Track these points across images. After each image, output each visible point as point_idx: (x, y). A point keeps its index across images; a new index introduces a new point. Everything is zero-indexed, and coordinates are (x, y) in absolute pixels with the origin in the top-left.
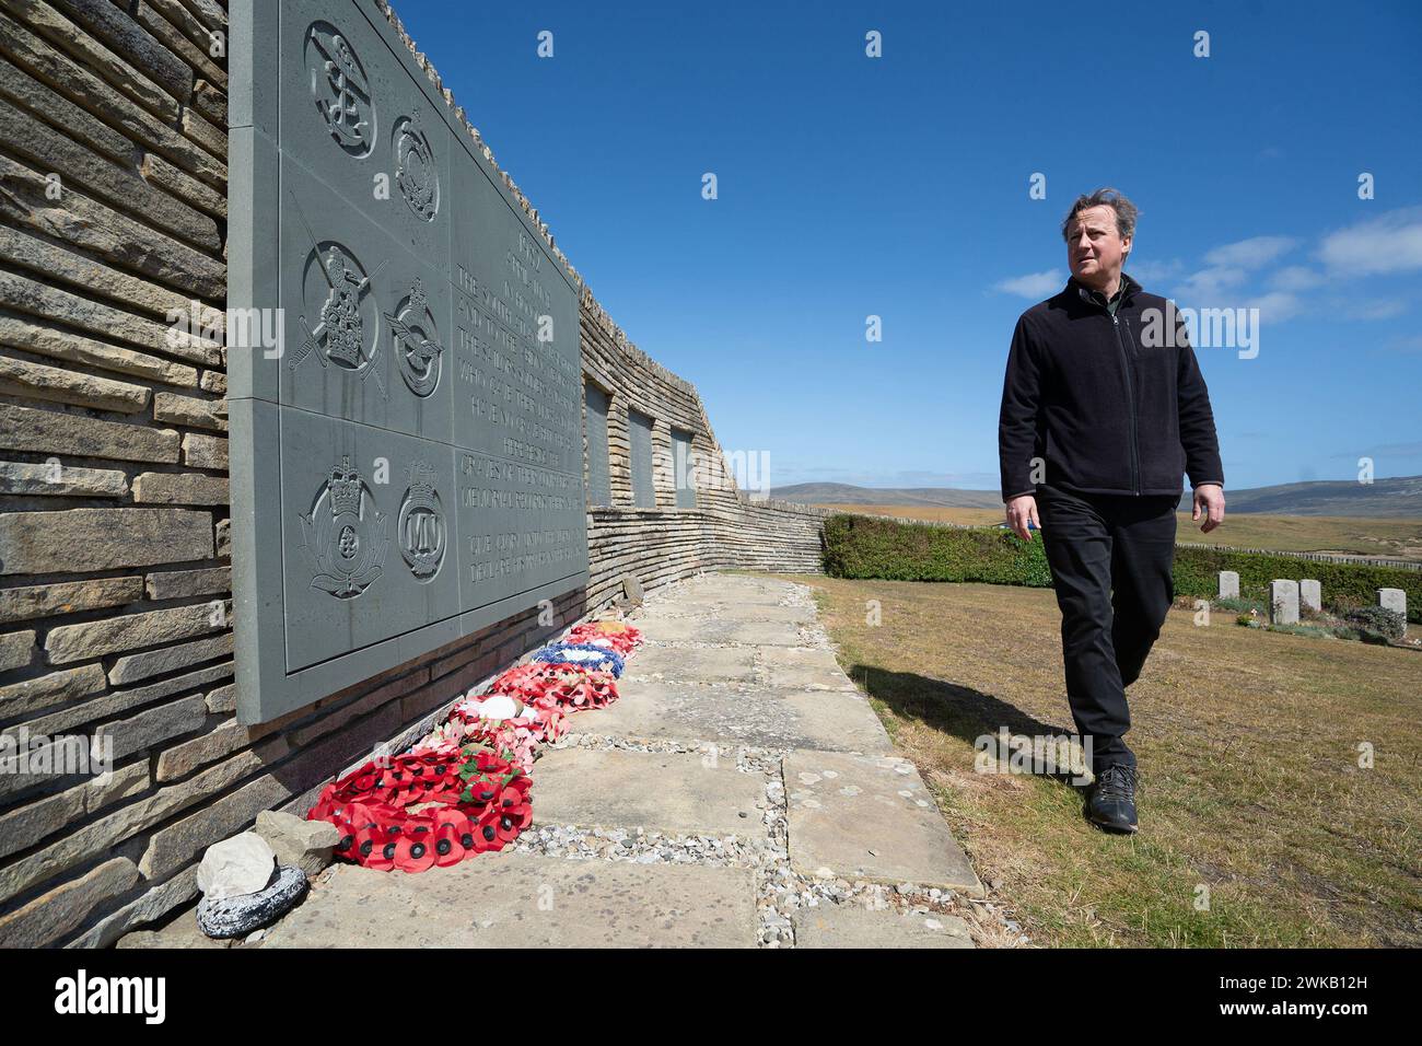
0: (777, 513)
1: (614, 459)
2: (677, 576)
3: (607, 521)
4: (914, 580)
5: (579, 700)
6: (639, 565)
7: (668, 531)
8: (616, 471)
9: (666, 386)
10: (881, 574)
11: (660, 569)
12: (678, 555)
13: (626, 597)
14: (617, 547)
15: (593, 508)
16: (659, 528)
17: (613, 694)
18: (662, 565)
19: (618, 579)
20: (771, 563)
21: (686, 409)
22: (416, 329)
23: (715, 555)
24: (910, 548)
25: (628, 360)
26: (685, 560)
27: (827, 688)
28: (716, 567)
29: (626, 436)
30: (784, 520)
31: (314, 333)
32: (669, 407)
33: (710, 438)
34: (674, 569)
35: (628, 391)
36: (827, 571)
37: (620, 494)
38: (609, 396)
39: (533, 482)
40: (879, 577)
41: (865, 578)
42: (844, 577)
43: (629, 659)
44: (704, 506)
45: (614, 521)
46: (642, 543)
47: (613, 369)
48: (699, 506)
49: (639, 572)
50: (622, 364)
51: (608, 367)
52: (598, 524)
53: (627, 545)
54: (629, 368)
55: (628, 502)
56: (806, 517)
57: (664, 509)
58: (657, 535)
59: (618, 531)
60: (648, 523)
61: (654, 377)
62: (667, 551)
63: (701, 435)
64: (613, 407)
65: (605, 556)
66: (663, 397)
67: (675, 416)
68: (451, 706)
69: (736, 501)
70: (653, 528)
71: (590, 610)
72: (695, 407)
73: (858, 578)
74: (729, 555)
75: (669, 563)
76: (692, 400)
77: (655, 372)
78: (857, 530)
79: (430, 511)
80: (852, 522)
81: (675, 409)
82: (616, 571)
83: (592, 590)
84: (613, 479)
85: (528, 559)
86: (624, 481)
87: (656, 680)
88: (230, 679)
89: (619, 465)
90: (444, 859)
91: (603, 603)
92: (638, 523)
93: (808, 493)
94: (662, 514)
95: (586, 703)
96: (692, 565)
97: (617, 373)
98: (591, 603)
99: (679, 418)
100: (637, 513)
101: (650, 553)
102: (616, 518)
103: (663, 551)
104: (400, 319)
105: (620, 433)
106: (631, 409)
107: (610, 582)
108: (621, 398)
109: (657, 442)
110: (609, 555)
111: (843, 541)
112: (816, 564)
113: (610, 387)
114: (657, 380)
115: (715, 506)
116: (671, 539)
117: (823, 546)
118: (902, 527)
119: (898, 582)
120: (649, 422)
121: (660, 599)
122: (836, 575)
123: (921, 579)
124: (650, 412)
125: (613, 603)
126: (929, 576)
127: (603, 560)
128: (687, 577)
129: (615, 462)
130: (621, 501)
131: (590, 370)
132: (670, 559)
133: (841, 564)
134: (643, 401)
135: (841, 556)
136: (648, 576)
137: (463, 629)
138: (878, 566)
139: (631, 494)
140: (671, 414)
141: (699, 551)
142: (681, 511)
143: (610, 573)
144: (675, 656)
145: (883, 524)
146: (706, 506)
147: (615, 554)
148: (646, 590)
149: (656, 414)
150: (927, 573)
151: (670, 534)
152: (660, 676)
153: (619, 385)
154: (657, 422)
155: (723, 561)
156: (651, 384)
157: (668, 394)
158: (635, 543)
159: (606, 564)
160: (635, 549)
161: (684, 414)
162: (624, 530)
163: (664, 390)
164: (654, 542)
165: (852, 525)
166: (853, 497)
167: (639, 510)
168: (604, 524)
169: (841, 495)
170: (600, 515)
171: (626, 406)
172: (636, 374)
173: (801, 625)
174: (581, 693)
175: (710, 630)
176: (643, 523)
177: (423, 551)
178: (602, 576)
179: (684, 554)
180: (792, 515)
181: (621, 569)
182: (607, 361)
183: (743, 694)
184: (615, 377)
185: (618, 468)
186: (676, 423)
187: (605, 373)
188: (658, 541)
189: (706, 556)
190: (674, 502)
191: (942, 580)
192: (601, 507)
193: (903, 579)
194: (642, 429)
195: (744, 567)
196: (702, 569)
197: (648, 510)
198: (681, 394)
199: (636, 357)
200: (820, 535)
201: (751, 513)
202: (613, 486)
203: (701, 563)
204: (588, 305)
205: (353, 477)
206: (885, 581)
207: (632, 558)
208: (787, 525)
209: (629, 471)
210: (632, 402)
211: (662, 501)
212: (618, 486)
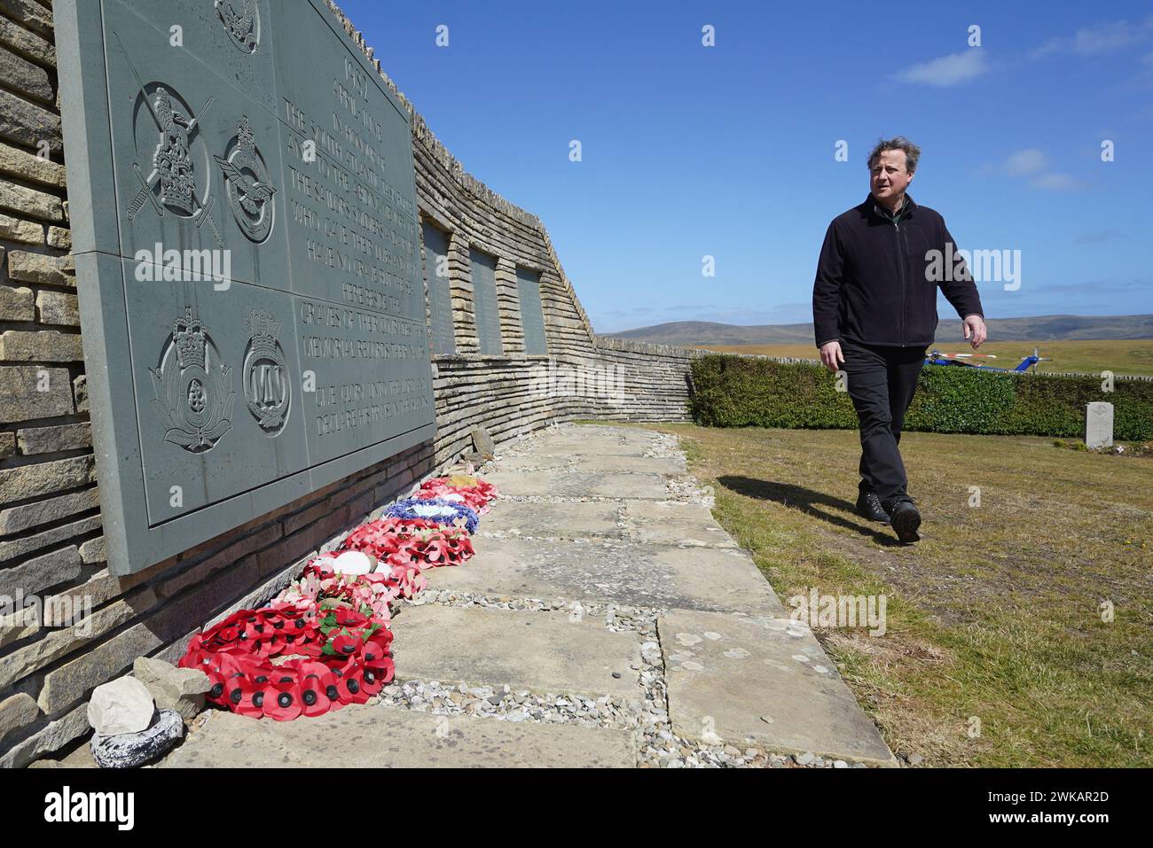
0: (636, 356)
1: (457, 303)
2: (529, 428)
3: (453, 370)
4: (798, 427)
5: (434, 556)
6: (487, 417)
7: (517, 379)
8: (460, 316)
9: (509, 220)
10: (759, 421)
11: (511, 420)
12: (530, 405)
13: (475, 450)
14: (464, 398)
15: (437, 357)
16: (508, 376)
17: (469, 550)
18: (512, 416)
19: (466, 432)
20: (632, 411)
21: (533, 245)
22: (247, 171)
23: (568, 404)
24: (793, 391)
25: (466, 194)
26: (537, 410)
27: (703, 544)
28: (571, 417)
29: (468, 277)
30: (645, 363)
31: (148, 180)
32: (513, 243)
33: (559, 276)
34: (525, 420)
35: (468, 229)
36: (695, 420)
37: (464, 340)
38: (449, 233)
39: (374, 329)
40: (755, 425)
41: (740, 426)
42: (715, 425)
43: (483, 515)
44: (555, 350)
45: (458, 370)
46: (490, 393)
47: (451, 205)
48: (550, 350)
49: (489, 423)
50: (460, 198)
51: (445, 202)
52: (443, 374)
53: (474, 396)
54: (468, 203)
55: (473, 349)
56: (672, 360)
57: (513, 356)
58: (506, 384)
59: (464, 380)
60: (495, 371)
61: (496, 210)
62: (517, 401)
63: (550, 273)
64: (453, 246)
65: (452, 408)
66: (506, 233)
67: (520, 253)
68: (305, 562)
69: (589, 344)
70: (501, 376)
71: (439, 464)
72: (541, 242)
73: (732, 426)
74: (584, 404)
75: (520, 414)
76: (538, 234)
77: (496, 206)
78: (729, 372)
79: (273, 363)
80: (723, 363)
81: (519, 246)
82: (464, 423)
83: (440, 444)
84: (456, 325)
85: (374, 410)
86: (469, 326)
87: (514, 536)
88: (98, 532)
89: (462, 309)
90: (310, 709)
91: (452, 457)
92: (484, 372)
93: (669, 334)
94: (510, 361)
95: (441, 559)
96: (545, 415)
97: (456, 209)
98: (440, 457)
99: (524, 255)
100: (483, 361)
101: (499, 404)
102: (461, 366)
103: (512, 401)
104: (230, 161)
105: (462, 275)
106: (472, 247)
107: (458, 435)
108: (461, 236)
109: (501, 282)
110: (456, 406)
111: (713, 385)
112: (683, 412)
113: (449, 225)
114: (498, 215)
115: (567, 351)
116: (521, 388)
117: (690, 391)
118: (783, 367)
119: (779, 430)
120: (492, 261)
121: (512, 453)
122: (706, 424)
123: (806, 426)
124: (493, 250)
125: (463, 457)
126: (817, 422)
127: (450, 411)
128: (539, 428)
129: (458, 306)
130: (466, 349)
131: (426, 207)
132: (521, 410)
133: (711, 411)
134: (484, 238)
135: (711, 401)
136: (498, 428)
137: (313, 483)
138: (755, 412)
139: (476, 340)
140: (516, 252)
141: (552, 401)
142: (530, 357)
143: (458, 426)
144: (531, 511)
145: (760, 364)
146: (558, 351)
147: (462, 405)
148: (497, 442)
149: (500, 252)
150: (813, 419)
151: (519, 382)
152: (517, 532)
153: (458, 222)
154: (501, 261)
155: (578, 410)
156: (493, 219)
157: (512, 229)
158: (483, 393)
159: (453, 416)
160: (483, 399)
161: (530, 250)
162: (471, 380)
163: (506, 225)
164: (503, 391)
165: (723, 367)
166: (722, 337)
167: (486, 357)
168: (449, 373)
169: (709, 334)
170: (446, 364)
171: (467, 245)
172: (476, 209)
173: (669, 477)
174: (436, 549)
175: (569, 483)
176: (490, 371)
177: (269, 404)
178: (450, 429)
179: (535, 404)
180: (654, 358)
181: (469, 421)
182: (444, 196)
183: (609, 550)
184: (454, 214)
185: (461, 313)
186: (521, 261)
187: (442, 209)
188: (507, 390)
189: (560, 405)
190: (523, 347)
191: (832, 427)
192: (445, 355)
193: (784, 426)
194: (485, 269)
195: (601, 417)
196: (556, 420)
197: (495, 358)
198: (526, 229)
199: (475, 190)
200: (687, 379)
201: (608, 358)
202: (456, 332)
203: (555, 413)
204: (420, 135)
205: (197, 329)
206: (763, 429)
207: (480, 409)
208: (651, 369)
209: (473, 315)
210: (473, 240)
211: (510, 347)
212: (462, 332)
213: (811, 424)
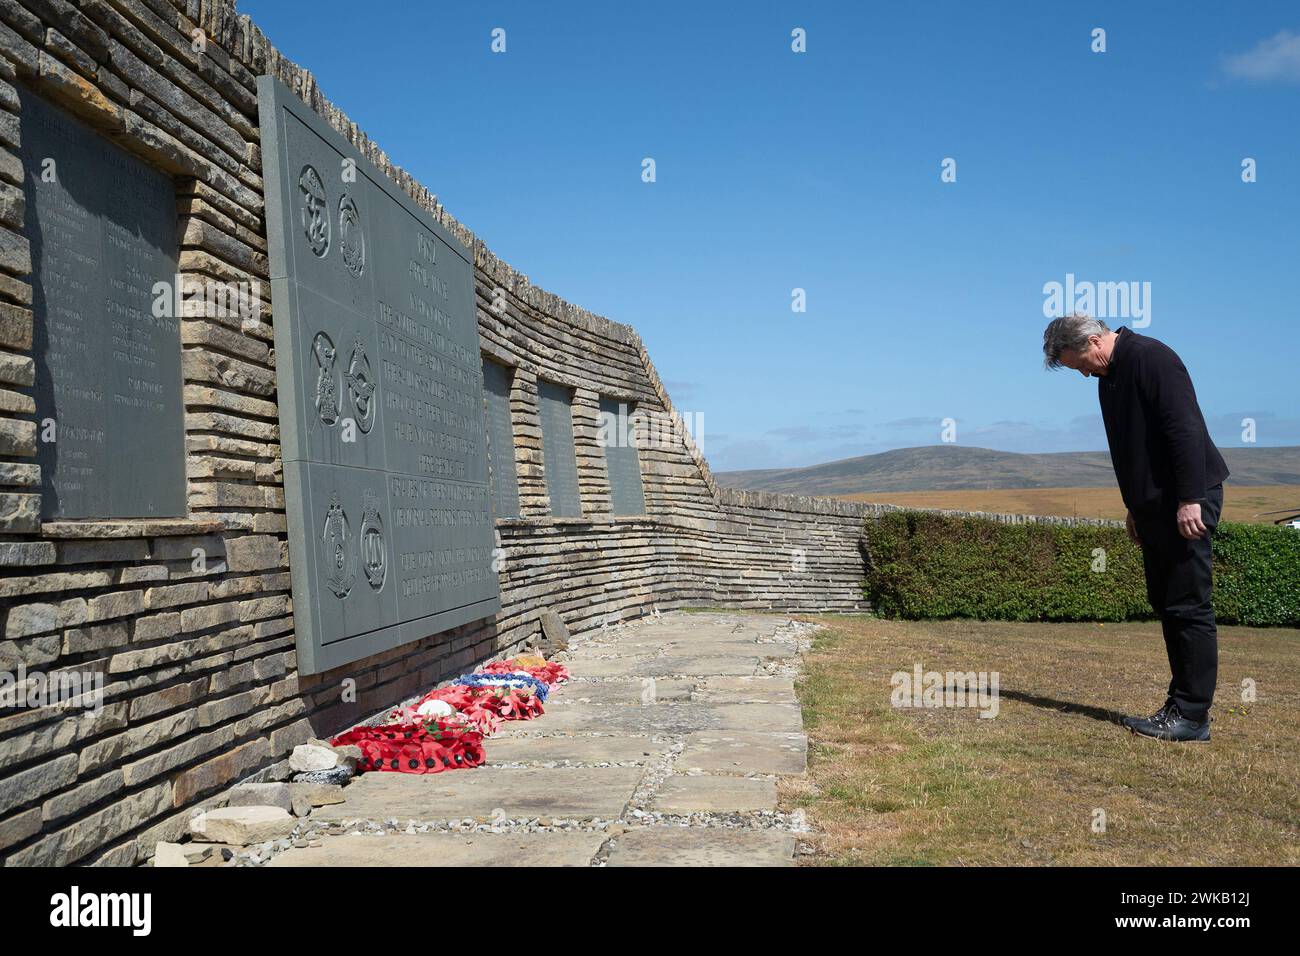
0: (782, 515)
1: (522, 454)
2: (618, 616)
3: (516, 538)
4: (1033, 619)
5: (506, 711)
6: (561, 598)
7: (601, 550)
8: (525, 469)
9: (589, 336)
10: (969, 610)
11: (592, 604)
12: (619, 585)
13: (544, 637)
14: (530, 572)
15: (499, 521)
16: (588, 545)
17: (538, 709)
18: (594, 599)
19: (533, 615)
20: (776, 596)
21: (624, 365)
22: (360, 376)
23: (676, 585)
24: (1021, 565)
25: (533, 313)
26: (630, 592)
28: (680, 603)
29: (536, 419)
30: (794, 526)
31: (316, 405)
32: (595, 367)
33: (662, 404)
34: (613, 606)
35: (535, 357)
36: (875, 608)
37: (531, 500)
38: (510, 369)
39: (443, 496)
40: (966, 616)
41: (941, 618)
42: (904, 617)
44: (656, 509)
45: (524, 537)
46: (564, 567)
47: (515, 333)
48: (648, 509)
49: (562, 606)
50: (526, 321)
51: (508, 332)
52: (506, 542)
53: (543, 570)
54: (537, 325)
55: (541, 510)
57: (595, 518)
58: (586, 555)
59: (530, 550)
60: (570, 538)
61: (572, 326)
62: (601, 578)
63: (648, 401)
64: (517, 383)
65: (516, 583)
66: (586, 355)
67: (605, 379)
69: (710, 500)
70: (579, 545)
71: (502, 649)
72: (636, 360)
73: (927, 618)
74: (700, 585)
75: (605, 596)
76: (632, 350)
77: (572, 320)
78: (920, 537)
79: (376, 531)
80: (912, 522)
81: (605, 369)
82: (530, 604)
83: (503, 625)
84: (520, 481)
85: (444, 578)
86: (536, 482)
87: (583, 703)
88: (293, 646)
89: (528, 462)
91: (517, 643)
92: (557, 540)
94: (590, 525)
95: (512, 713)
96: (641, 600)
97: (520, 337)
98: (503, 640)
99: (611, 380)
100: (555, 525)
101: (576, 582)
102: (527, 532)
103: (595, 579)
104: (352, 372)
105: (528, 418)
106: (542, 380)
107: (524, 617)
108: (526, 369)
109: (579, 421)
110: (521, 582)
111: (898, 556)
112: (856, 597)
113: (511, 358)
114: (575, 332)
115: (674, 510)
116: (607, 562)
117: (867, 567)
118: (1005, 529)
119: (1003, 624)
120: (567, 393)
121: (592, 643)
122: (890, 615)
123: (1045, 618)
124: (568, 379)
125: (529, 645)
126: (1056, 613)
127: (514, 588)
128: (633, 618)
129: (522, 458)
130: (532, 511)
131: (488, 345)
132: (607, 591)
133: (897, 597)
134: (557, 366)
135: (895, 581)
136: (574, 614)
137: (401, 638)
138: (963, 596)
139: (545, 500)
140: (599, 378)
141: (651, 580)
142: (620, 519)
143: (523, 606)
145: (969, 525)
146: (660, 509)
147: (528, 581)
148: (574, 633)
149: (577, 381)
150: (1055, 607)
151: (604, 554)
153: (523, 352)
154: (579, 392)
155: (692, 593)
156: (567, 338)
157: (594, 348)
158: (554, 567)
159: (517, 594)
160: (555, 575)
161: (619, 373)
162: (539, 550)
163: (586, 344)
164: (582, 565)
165: (912, 531)
166: (995, 474)
167: (558, 521)
168: (512, 542)
169: (971, 469)
170: (511, 531)
171: (534, 378)
172: (546, 330)
173: (771, 659)
174: (507, 705)
175: (652, 666)
176: (563, 539)
177: (374, 566)
178: (514, 609)
179: (627, 583)
180: (810, 518)
181: (537, 602)
184: (518, 343)
185: (526, 466)
186: (607, 389)
187: (504, 342)
188: (587, 564)
189: (664, 586)
190: (609, 506)
191: (1085, 619)
192: (508, 520)
193: (1011, 618)
194: (557, 406)
196: (657, 606)
197: (570, 521)
198: (613, 345)
199: (545, 306)
200: (861, 548)
201: (738, 518)
202: (521, 490)
203: (656, 597)
205: (339, 507)
206: (977, 623)
207: (551, 587)
208: (800, 534)
209: (542, 468)
210: (541, 370)
211: (591, 506)
212: (529, 490)
213: (1052, 615)
